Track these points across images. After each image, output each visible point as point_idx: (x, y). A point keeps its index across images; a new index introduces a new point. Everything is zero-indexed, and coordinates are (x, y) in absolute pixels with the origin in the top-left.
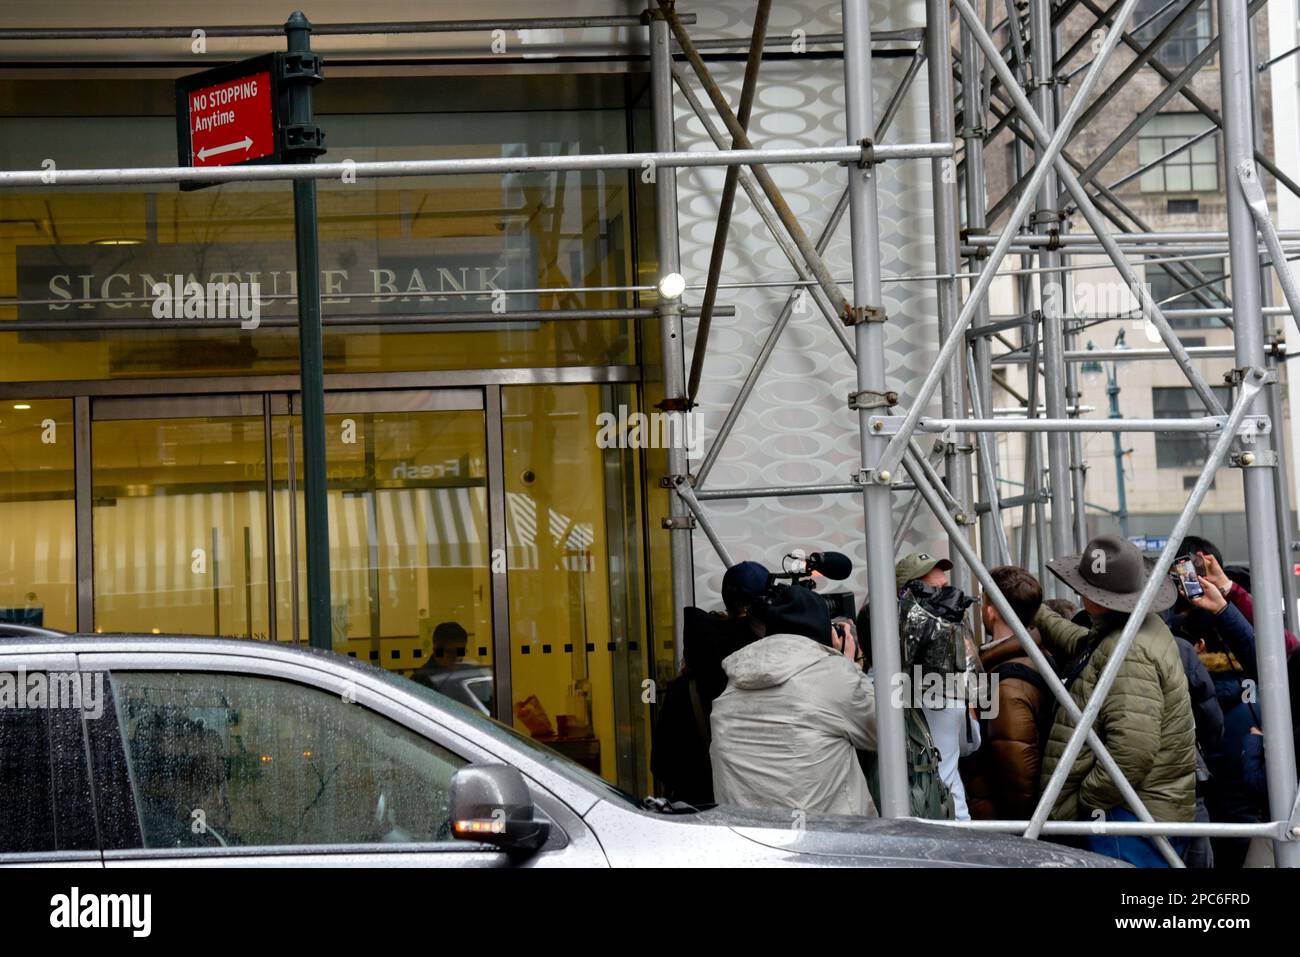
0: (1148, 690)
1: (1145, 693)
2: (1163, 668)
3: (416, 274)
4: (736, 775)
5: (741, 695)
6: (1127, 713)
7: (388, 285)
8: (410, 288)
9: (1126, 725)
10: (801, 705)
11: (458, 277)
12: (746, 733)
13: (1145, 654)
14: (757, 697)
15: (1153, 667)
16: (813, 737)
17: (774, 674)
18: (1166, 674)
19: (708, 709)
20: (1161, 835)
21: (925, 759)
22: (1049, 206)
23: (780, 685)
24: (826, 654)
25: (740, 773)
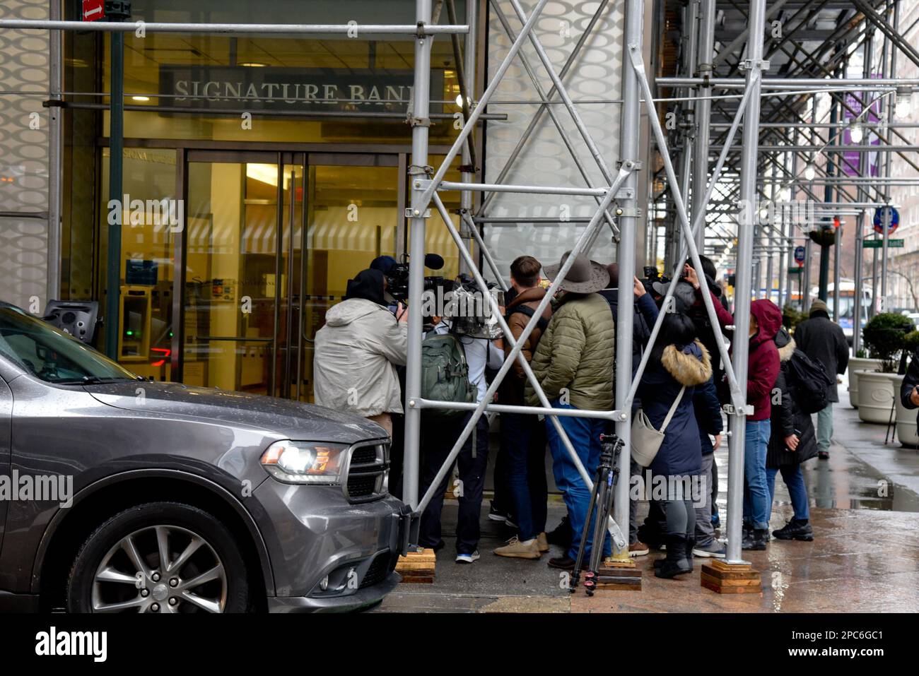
0: (573, 334)
1: (572, 335)
2: (587, 324)
3: (375, 89)
4: (321, 372)
5: (330, 329)
6: (560, 346)
7: (359, 94)
8: (371, 97)
9: (558, 351)
10: (356, 336)
11: (398, 91)
12: (328, 350)
13: (577, 314)
14: (337, 330)
15: (580, 322)
16: (362, 354)
17: (344, 319)
18: (588, 326)
19: (313, 336)
20: (553, 414)
21: (458, 369)
22: (707, 62)
23: (347, 325)
24: (377, 309)
25: (324, 372)
